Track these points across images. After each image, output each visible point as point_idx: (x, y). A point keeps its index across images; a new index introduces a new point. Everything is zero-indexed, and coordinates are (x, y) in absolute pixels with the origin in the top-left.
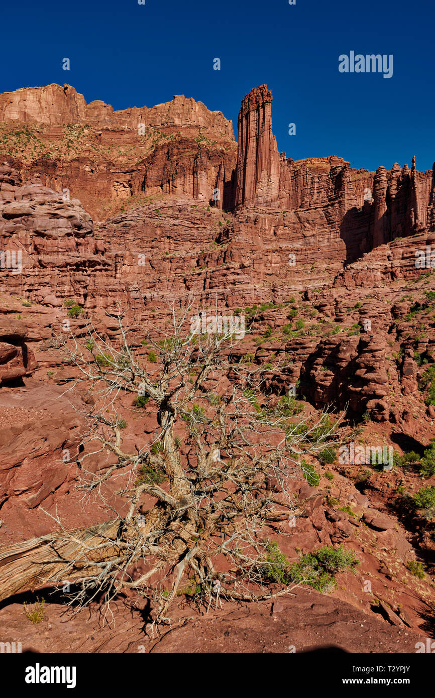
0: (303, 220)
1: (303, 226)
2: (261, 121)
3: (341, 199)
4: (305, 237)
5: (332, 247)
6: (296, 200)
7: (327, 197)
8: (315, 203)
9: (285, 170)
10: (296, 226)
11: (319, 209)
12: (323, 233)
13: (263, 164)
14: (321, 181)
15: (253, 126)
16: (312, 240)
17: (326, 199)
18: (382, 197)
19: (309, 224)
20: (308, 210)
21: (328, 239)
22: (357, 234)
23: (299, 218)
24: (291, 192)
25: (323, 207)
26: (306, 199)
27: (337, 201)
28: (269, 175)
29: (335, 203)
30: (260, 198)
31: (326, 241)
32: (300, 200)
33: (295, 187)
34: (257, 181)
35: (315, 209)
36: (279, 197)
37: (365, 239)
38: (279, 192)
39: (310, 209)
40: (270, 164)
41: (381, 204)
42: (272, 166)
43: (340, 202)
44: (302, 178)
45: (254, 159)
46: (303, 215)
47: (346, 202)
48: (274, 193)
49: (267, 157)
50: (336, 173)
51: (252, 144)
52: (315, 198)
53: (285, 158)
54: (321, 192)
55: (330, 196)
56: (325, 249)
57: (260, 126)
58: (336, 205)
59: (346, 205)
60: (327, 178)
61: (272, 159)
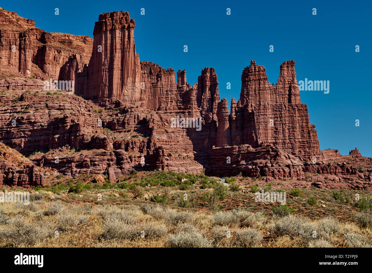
0: (163, 120)
1: (163, 124)
2: (126, 40)
3: (190, 111)
4: (167, 132)
5: (186, 141)
6: (155, 104)
7: (177, 106)
8: (169, 109)
9: (146, 80)
10: (159, 123)
11: (173, 114)
12: (179, 131)
13: (130, 72)
14: (172, 94)
15: (118, 40)
16: (173, 135)
17: (176, 107)
18: (227, 118)
19: (168, 123)
20: (165, 113)
21: (182, 136)
22: (202, 136)
23: (161, 118)
24: (150, 98)
25: (176, 113)
26: (163, 105)
27: (187, 111)
28: (134, 82)
29: (185, 112)
30: (126, 97)
31: (181, 137)
32: (158, 105)
33: (154, 94)
34: (123, 84)
35: (170, 113)
36: (141, 99)
37: (207, 139)
38: (141, 96)
39: (167, 113)
40: (135, 74)
41: (225, 122)
42: (137, 75)
43: (189, 112)
44: (159, 89)
45: (120, 66)
46: (164, 116)
47: (194, 112)
48: (137, 95)
49: (133, 68)
50: (183, 91)
51: (118, 55)
52: (169, 105)
53: (145, 72)
54: (172, 101)
55: (180, 106)
56: (181, 142)
57: (126, 43)
58: (186, 113)
59: (194, 115)
60: (176, 93)
61: (137, 71)
